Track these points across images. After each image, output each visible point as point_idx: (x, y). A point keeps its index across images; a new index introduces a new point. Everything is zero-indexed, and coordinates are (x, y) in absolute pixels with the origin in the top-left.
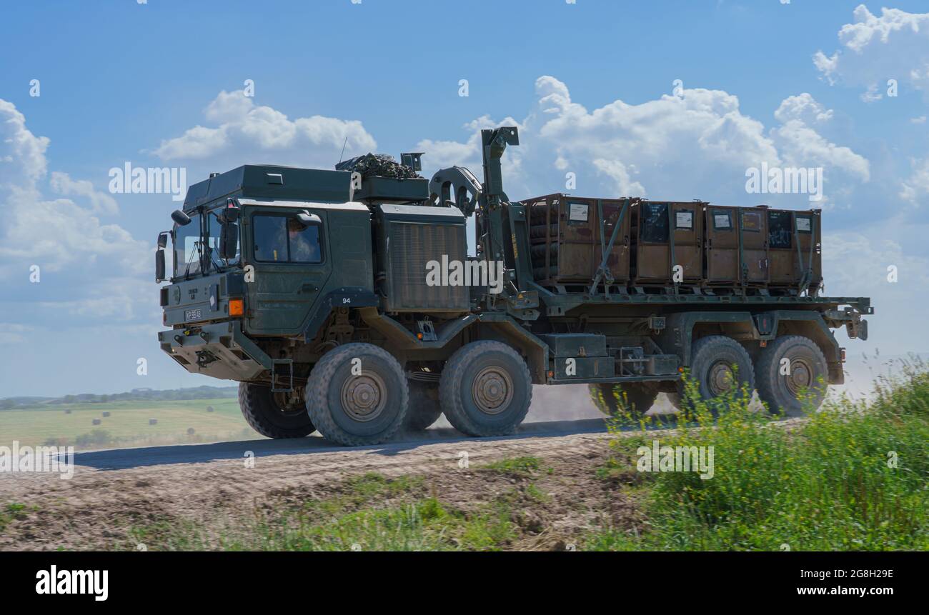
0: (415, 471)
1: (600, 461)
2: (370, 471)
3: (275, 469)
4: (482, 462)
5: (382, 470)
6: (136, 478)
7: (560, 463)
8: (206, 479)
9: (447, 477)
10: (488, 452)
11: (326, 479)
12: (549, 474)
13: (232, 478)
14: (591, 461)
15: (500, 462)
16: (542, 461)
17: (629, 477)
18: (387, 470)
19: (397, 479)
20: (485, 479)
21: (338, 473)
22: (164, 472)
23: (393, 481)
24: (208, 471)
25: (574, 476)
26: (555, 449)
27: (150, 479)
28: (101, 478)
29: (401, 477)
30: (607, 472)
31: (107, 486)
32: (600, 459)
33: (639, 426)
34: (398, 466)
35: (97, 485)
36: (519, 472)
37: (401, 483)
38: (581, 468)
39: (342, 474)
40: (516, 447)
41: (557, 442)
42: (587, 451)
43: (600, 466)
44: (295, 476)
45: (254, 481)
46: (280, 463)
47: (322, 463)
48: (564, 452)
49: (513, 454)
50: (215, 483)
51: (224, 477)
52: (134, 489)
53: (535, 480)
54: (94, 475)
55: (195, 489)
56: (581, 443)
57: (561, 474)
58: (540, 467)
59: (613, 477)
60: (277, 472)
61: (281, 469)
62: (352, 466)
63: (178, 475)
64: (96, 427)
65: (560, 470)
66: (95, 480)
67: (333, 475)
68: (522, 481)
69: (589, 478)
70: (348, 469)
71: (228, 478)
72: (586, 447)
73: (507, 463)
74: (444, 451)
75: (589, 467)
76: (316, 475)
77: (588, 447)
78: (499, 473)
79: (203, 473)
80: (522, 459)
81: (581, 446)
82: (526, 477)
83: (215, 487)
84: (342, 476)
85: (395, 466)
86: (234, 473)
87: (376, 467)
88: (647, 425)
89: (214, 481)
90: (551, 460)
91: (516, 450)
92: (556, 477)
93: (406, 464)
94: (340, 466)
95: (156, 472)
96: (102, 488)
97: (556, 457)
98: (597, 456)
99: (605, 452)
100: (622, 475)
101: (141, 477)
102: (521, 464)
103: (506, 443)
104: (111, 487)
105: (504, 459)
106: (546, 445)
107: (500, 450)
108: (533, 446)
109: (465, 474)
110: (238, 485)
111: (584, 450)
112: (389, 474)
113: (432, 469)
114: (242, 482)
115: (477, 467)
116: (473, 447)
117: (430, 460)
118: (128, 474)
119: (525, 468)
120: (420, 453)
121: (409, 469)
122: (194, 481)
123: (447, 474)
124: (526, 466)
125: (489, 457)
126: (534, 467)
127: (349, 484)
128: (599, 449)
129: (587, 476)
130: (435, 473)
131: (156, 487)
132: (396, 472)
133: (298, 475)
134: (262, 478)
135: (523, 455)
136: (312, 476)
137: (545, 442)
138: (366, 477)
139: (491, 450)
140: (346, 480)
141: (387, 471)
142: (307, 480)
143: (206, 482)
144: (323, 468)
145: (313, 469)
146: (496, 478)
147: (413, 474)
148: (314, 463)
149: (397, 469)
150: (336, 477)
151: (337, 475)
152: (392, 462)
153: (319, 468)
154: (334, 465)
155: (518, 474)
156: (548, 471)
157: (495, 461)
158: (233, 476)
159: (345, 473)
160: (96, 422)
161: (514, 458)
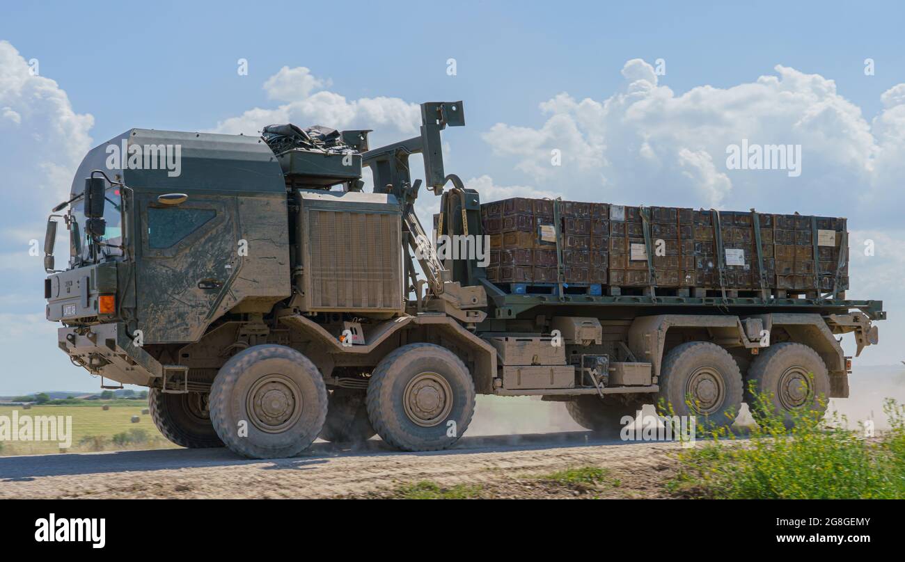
0: (471, 481)
1: (669, 473)
2: (424, 479)
3: (323, 475)
4: (543, 472)
5: (436, 479)
6: (175, 481)
7: (628, 474)
8: (250, 484)
9: (506, 487)
10: (550, 461)
11: (377, 487)
12: (615, 486)
13: (277, 484)
14: (661, 473)
15: (563, 472)
16: (608, 472)
17: (701, 491)
18: (441, 478)
19: (452, 489)
20: (545, 490)
21: (388, 481)
22: (206, 476)
23: (448, 491)
24: (253, 475)
25: (642, 489)
26: (622, 460)
27: (190, 483)
28: (140, 481)
29: (457, 487)
30: (676, 485)
31: (145, 490)
32: (671, 471)
33: (711, 437)
34: (453, 475)
35: (134, 489)
36: (582, 484)
37: (456, 492)
38: (649, 480)
39: (394, 482)
40: (580, 456)
41: (624, 452)
42: (657, 463)
43: (669, 479)
44: (344, 483)
45: (301, 487)
46: (328, 469)
47: (373, 470)
48: (632, 463)
49: (577, 464)
50: (259, 489)
51: (268, 483)
52: (173, 493)
53: (601, 492)
54: (131, 477)
55: (237, 495)
56: (650, 454)
57: (628, 486)
58: (605, 479)
59: (683, 491)
60: (325, 478)
61: (328, 475)
62: (404, 474)
63: (220, 479)
64: (135, 426)
65: (628, 482)
66: (133, 483)
67: (385, 483)
68: (587, 493)
69: (658, 492)
70: (400, 477)
71: (272, 484)
72: (655, 458)
73: (570, 473)
74: (503, 460)
75: (658, 479)
76: (366, 483)
77: (658, 458)
78: (561, 485)
79: (247, 478)
80: (586, 470)
81: (650, 457)
82: (589, 489)
83: (259, 493)
84: (394, 484)
85: (451, 474)
86: (279, 479)
87: (430, 475)
88: (720, 436)
89: (257, 487)
90: (618, 471)
91: (580, 460)
92: (623, 490)
93: (462, 473)
94: (392, 473)
95: (197, 476)
96: (140, 492)
97: (622, 469)
98: (668, 468)
99: (676, 463)
100: (694, 489)
101: (182, 481)
102: (584, 475)
103: (570, 452)
104: (149, 490)
105: (566, 470)
106: (612, 455)
107: (563, 460)
108: (599, 456)
109: (525, 484)
110: (283, 491)
111: (653, 462)
112: (444, 482)
113: (490, 478)
114: (288, 489)
115: (539, 478)
116: (533, 456)
117: (488, 469)
118: (167, 477)
119: (590, 479)
120: (476, 461)
121: (466, 478)
122: (237, 486)
123: (506, 484)
124: (591, 477)
125: (551, 466)
126: (599, 479)
127: (401, 493)
128: (669, 459)
129: (656, 490)
130: (493, 483)
131: (196, 492)
132: (452, 481)
133: (347, 482)
134: (309, 484)
135: (587, 465)
136: (362, 484)
137: (612, 452)
138: (419, 486)
139: (553, 459)
140: (397, 488)
141: (442, 480)
142: (356, 488)
143: (250, 488)
144: (373, 475)
145: (363, 476)
146: (558, 489)
147: (469, 483)
148: (364, 469)
149: (453, 478)
150: (387, 485)
151: (390, 483)
152: (447, 471)
153: (369, 475)
154: (385, 472)
155: (582, 486)
156: (614, 483)
157: (558, 471)
158: (277, 482)
159: (397, 481)
160: (135, 420)
161: (578, 468)
